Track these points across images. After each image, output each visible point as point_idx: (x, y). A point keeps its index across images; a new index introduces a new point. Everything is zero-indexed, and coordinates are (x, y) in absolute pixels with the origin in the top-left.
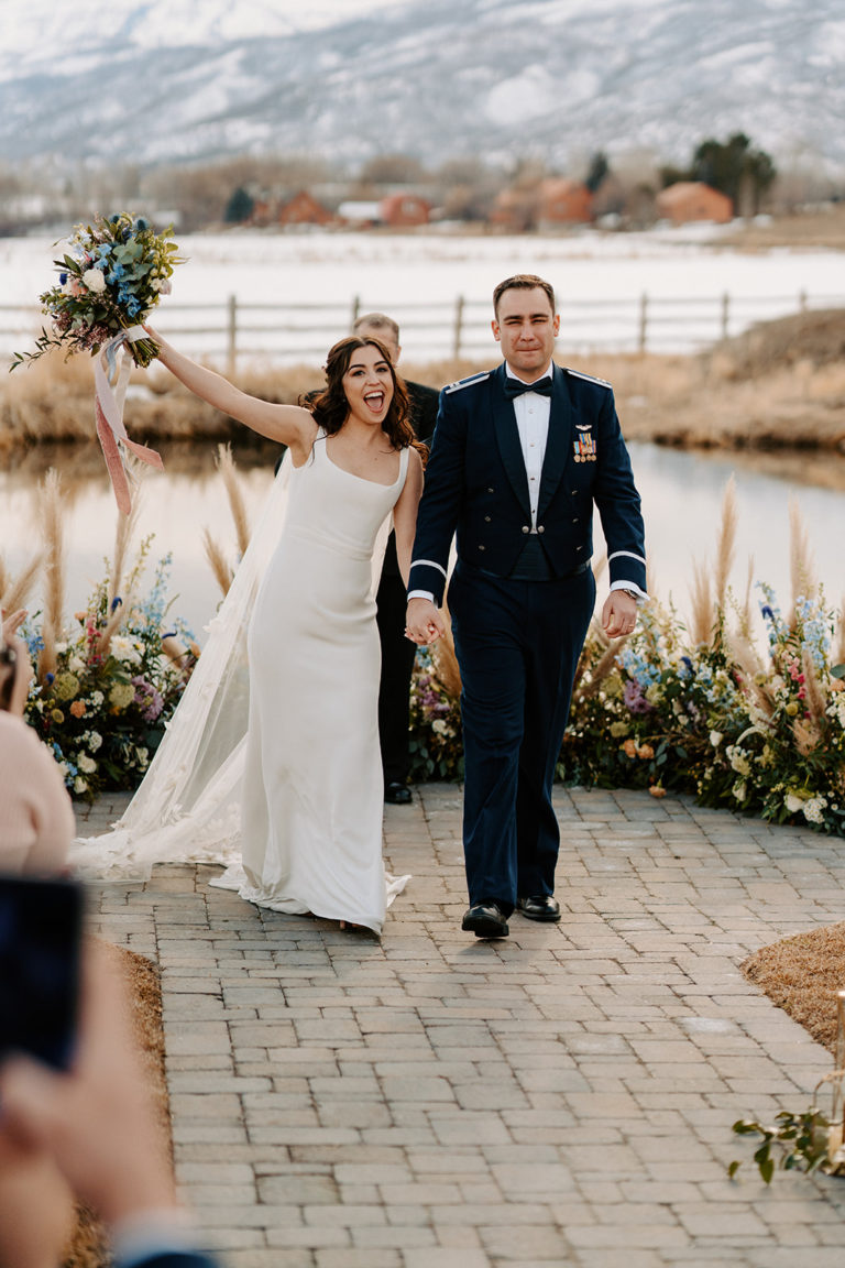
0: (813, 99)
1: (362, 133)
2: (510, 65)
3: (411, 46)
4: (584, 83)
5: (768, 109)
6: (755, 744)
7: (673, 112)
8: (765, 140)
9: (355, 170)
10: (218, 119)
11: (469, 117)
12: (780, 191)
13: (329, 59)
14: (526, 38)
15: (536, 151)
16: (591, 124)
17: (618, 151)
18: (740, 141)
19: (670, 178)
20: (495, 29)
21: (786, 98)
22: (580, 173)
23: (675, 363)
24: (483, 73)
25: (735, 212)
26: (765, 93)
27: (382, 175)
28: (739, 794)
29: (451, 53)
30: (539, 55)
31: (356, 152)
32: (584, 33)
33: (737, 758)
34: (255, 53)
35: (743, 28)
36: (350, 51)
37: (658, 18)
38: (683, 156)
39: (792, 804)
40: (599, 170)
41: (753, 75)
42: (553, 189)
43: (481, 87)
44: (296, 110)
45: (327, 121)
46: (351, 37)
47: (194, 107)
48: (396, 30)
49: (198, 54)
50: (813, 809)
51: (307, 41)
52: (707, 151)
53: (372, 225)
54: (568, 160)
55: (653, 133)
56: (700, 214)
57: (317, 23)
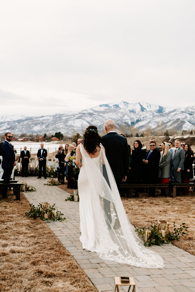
0: (68, 129)
1: (20, 131)
2: (36, 125)
3: (26, 122)
4: (44, 126)
5: (63, 129)
6: (49, 173)
7: (53, 130)
8: (63, 132)
9: (20, 135)
10: (5, 130)
11: (32, 130)
12: (64, 138)
13: (17, 124)
14: (38, 122)
15: (39, 133)
16: (45, 131)
17: (47, 134)
18: (60, 133)
19: (53, 136)
20: (34, 121)
21: (65, 128)
22: (43, 136)
23: (51, 154)
24: (33, 125)
25: (59, 140)
26: (63, 128)
27: (23, 136)
28: (48, 176)
29: (30, 123)
30: (39, 123)
31: (20, 134)
32: (44, 121)
33: (48, 174)
34: (9, 123)
35: (60, 121)
36: (19, 123)
37: (52, 120)
38: (54, 134)
39: (51, 176)
40: (45, 135)
41: (61, 126)
42: (41, 137)
43: (33, 127)
44: (13, 129)
45: (17, 130)
46: (19, 121)
47: (2, 128)
48: (24, 121)
49: (3, 123)
50: (52, 176)
51: (14, 122)
52: (56, 134)
53: (22, 141)
54: (42, 134)
55: (51, 132)
56: (56, 140)
57: (15, 120)
